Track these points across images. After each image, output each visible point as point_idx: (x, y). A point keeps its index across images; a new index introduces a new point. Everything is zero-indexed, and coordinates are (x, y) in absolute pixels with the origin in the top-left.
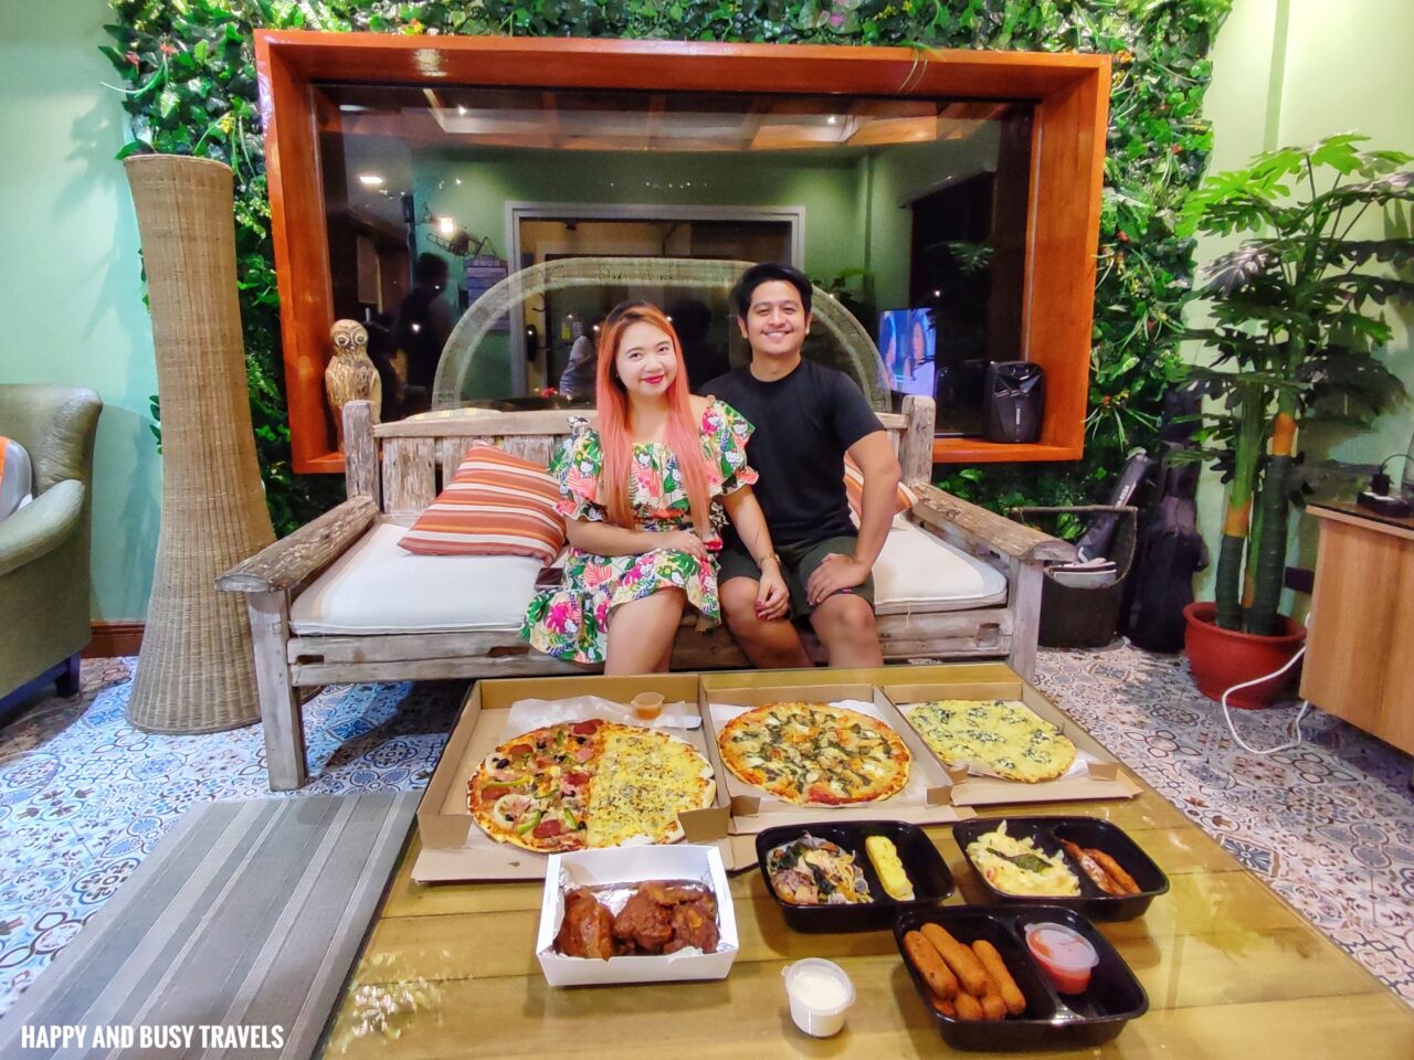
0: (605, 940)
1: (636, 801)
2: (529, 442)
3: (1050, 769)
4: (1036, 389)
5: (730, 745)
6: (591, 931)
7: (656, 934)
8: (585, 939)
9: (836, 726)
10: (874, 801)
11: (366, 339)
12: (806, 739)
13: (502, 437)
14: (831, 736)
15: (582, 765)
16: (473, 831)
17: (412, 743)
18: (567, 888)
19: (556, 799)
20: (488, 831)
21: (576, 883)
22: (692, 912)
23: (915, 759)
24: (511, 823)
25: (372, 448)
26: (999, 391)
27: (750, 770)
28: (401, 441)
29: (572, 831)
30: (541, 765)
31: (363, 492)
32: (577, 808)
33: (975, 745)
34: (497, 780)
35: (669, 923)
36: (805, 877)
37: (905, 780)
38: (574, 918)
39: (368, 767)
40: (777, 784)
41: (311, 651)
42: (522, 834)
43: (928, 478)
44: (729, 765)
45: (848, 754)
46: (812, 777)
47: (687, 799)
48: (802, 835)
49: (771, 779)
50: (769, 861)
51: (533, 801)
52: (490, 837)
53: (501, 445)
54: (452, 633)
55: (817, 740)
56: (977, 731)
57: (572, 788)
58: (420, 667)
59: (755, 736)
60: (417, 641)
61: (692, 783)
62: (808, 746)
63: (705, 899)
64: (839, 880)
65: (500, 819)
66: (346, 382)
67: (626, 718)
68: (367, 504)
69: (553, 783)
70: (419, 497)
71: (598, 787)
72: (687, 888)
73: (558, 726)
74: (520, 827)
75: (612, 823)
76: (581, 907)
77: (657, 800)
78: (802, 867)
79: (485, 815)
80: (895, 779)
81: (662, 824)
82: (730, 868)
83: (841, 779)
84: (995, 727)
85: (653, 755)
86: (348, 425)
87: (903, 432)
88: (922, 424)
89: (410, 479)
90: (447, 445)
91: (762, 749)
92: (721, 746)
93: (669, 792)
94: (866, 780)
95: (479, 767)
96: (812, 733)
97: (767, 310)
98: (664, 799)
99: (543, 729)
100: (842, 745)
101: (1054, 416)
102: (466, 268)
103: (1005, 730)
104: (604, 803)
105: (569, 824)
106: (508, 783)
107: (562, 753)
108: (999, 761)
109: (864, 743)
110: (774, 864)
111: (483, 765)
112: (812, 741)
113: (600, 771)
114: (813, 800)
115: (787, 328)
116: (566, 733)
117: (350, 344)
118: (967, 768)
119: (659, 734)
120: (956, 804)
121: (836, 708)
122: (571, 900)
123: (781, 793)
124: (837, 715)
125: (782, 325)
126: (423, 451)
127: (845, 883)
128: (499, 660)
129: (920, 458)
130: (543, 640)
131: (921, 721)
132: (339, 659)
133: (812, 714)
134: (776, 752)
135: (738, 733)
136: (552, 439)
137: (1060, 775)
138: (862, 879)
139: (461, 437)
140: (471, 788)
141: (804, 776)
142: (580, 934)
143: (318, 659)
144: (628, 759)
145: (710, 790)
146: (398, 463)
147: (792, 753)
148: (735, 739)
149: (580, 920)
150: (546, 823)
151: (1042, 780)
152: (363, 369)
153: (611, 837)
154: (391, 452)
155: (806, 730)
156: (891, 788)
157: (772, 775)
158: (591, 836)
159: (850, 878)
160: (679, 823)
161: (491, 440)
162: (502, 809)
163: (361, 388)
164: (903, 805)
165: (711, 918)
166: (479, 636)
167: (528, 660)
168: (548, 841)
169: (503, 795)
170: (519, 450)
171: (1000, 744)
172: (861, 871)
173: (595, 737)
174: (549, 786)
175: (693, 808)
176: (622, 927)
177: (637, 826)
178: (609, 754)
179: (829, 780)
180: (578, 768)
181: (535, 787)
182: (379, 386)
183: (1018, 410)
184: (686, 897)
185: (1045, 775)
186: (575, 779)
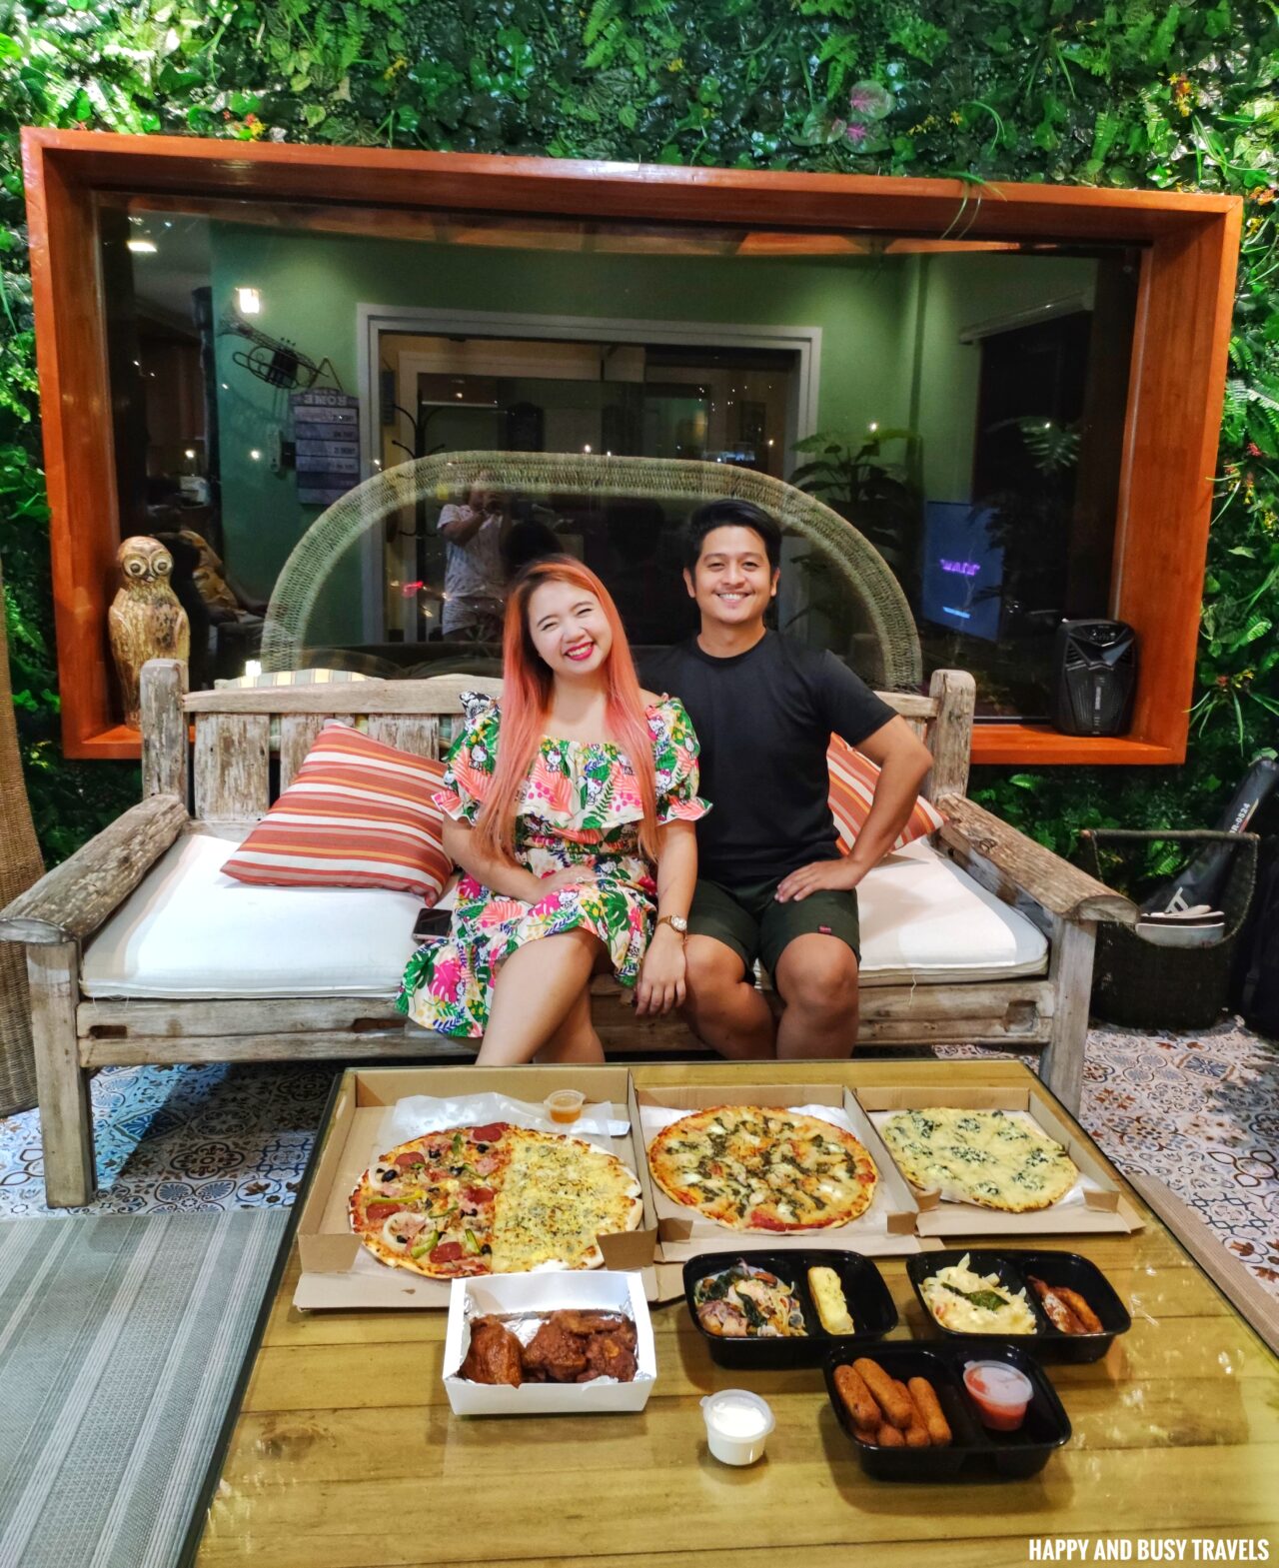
0: (514, 1370)
1: (548, 1222)
2: (404, 724)
3: (1040, 1197)
4: (1124, 660)
5: (662, 1158)
6: (499, 1359)
7: (569, 1363)
8: (493, 1368)
9: (794, 1137)
10: (827, 1229)
11: (170, 565)
12: (755, 1152)
13: (366, 716)
14: (786, 1149)
15: (485, 1179)
16: (361, 1254)
17: (236, 1145)
18: (471, 1316)
19: (454, 1219)
20: (378, 1255)
21: (481, 1311)
22: (608, 1342)
23: (882, 1180)
24: (404, 1245)
25: (178, 727)
26: (1071, 661)
27: (685, 1189)
28: (221, 718)
29: (474, 1255)
30: (434, 1178)
31: (166, 789)
32: (480, 1229)
33: (958, 1166)
34: (383, 1195)
35: (584, 1353)
36: (735, 1308)
37: (866, 1204)
38: (480, 1347)
39: (178, 1177)
40: (716, 1206)
41: (108, 1017)
42: (417, 1257)
43: (962, 787)
44: (660, 1182)
45: (804, 1171)
46: (757, 1198)
47: (608, 1221)
48: (736, 1264)
49: (709, 1200)
50: (697, 1291)
51: (428, 1221)
52: (379, 1261)
53: (364, 726)
54: (301, 999)
55: (769, 1153)
56: (963, 1147)
57: (473, 1205)
58: (257, 1044)
59: (693, 1147)
60: (255, 1009)
61: (615, 1202)
62: (757, 1161)
63: (623, 1329)
64: (773, 1312)
65: (390, 1240)
66: (141, 626)
67: (537, 1123)
68: (173, 807)
69: (450, 1200)
70: (247, 796)
71: (504, 1205)
72: (605, 1318)
73: (453, 1130)
74: (415, 1250)
75: (520, 1247)
76: (487, 1336)
77: (573, 1222)
78: (732, 1298)
79: (373, 1236)
80: (854, 1203)
81: (578, 1249)
82: (653, 1299)
83: (792, 1202)
84: (988, 1143)
85: (570, 1168)
86: (147, 694)
87: (930, 721)
88: (957, 712)
89: (233, 772)
90: (287, 725)
91: (702, 1164)
92: (653, 1159)
93: (587, 1212)
94: (820, 1204)
95: (360, 1180)
96: (763, 1145)
97: (719, 565)
98: (581, 1220)
99: (436, 1133)
100: (798, 1160)
101: (1148, 700)
102: (291, 407)
103: (999, 1147)
104: (512, 1224)
105: (471, 1247)
106: (397, 1198)
107: (460, 1164)
108: (981, 1186)
109: (824, 1158)
110: (702, 1294)
111: (365, 1177)
112: (762, 1155)
113: (506, 1186)
114: (756, 1225)
115: (747, 588)
116: (464, 1139)
117: (147, 573)
118: (939, 1192)
119: (577, 1142)
120: (922, 1232)
121: (797, 1114)
122: (477, 1328)
123: (719, 1217)
124: (796, 1124)
125: (740, 585)
126: (254, 732)
127: (778, 1316)
128: (364, 1036)
129: (952, 759)
130: (425, 1010)
131: (896, 1133)
132: (147, 1032)
133: (766, 1120)
134: (718, 1168)
135: (673, 1142)
136: (436, 721)
137: (1051, 1204)
138: (797, 1312)
139: (307, 714)
140: (353, 1203)
141: (748, 1196)
142: (487, 1363)
143: (118, 1032)
144: (540, 1173)
145: (635, 1212)
146: (217, 750)
147: (739, 1170)
148: (669, 1151)
149: (486, 1349)
150: (446, 1245)
151: (1029, 1210)
152: (165, 608)
153: (519, 1263)
154: (206, 734)
155: (756, 1141)
156: (849, 1214)
157: (710, 1195)
158: (496, 1261)
159: (785, 1310)
160: (598, 1248)
161: (350, 720)
162: (392, 1229)
163: (160, 635)
164: (858, 1233)
165: (630, 1348)
166: (340, 1003)
167: (404, 1037)
168: (446, 1266)
169: (392, 1213)
170: (390, 735)
171: (988, 1165)
172: (798, 1304)
173: (500, 1145)
174: (446, 1204)
175: (614, 1231)
176: (534, 1356)
177: (549, 1251)
178: (516, 1166)
179: (777, 1202)
180: (479, 1182)
181: (429, 1204)
182: (187, 632)
183: (1099, 690)
184: (603, 1326)
185: (1032, 1204)
186: (477, 1195)
